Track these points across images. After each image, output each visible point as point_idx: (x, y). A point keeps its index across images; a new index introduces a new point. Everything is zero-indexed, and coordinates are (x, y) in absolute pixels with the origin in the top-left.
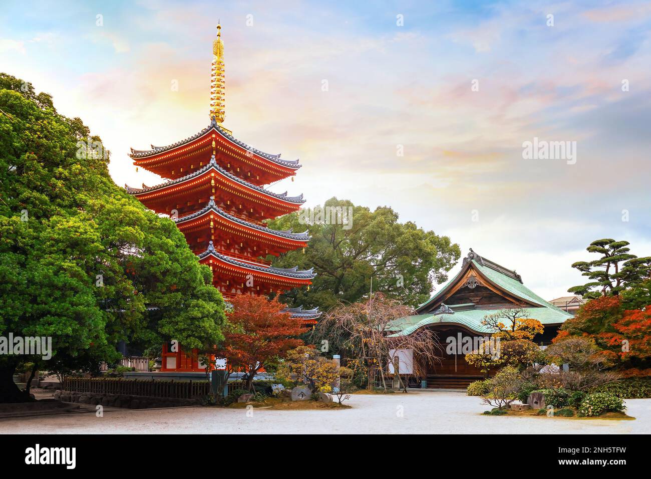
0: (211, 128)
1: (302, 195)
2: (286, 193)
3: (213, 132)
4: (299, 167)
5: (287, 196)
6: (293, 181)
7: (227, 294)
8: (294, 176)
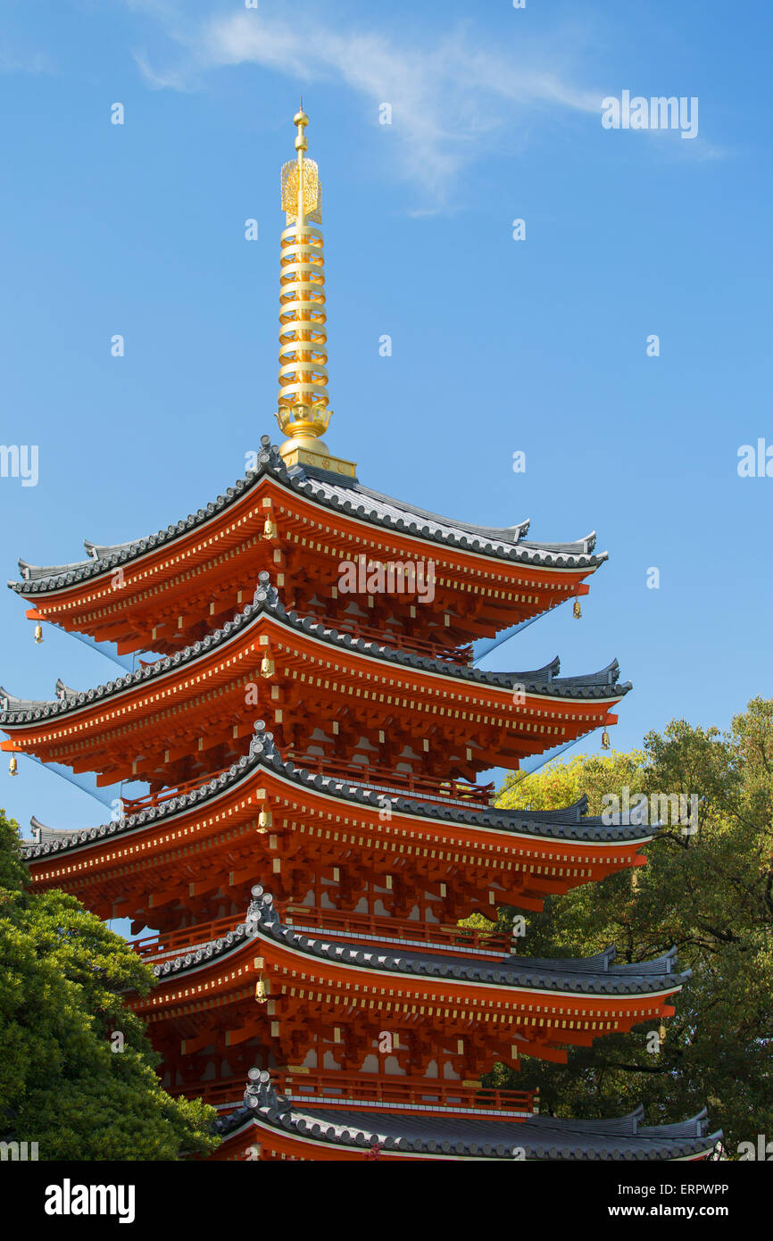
0: (257, 478)
1: (614, 668)
2: (554, 666)
3: (266, 490)
4: (596, 563)
5: (559, 676)
6: (578, 616)
7: (345, 1082)
8: (580, 599)
